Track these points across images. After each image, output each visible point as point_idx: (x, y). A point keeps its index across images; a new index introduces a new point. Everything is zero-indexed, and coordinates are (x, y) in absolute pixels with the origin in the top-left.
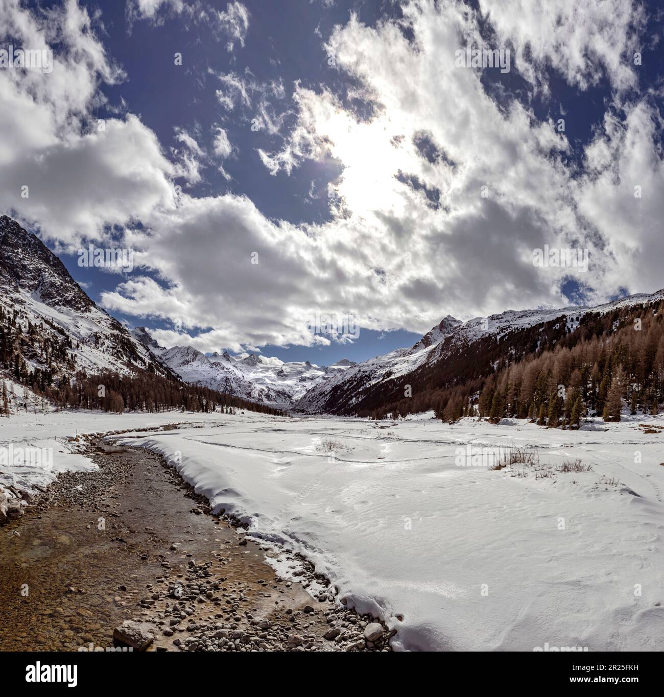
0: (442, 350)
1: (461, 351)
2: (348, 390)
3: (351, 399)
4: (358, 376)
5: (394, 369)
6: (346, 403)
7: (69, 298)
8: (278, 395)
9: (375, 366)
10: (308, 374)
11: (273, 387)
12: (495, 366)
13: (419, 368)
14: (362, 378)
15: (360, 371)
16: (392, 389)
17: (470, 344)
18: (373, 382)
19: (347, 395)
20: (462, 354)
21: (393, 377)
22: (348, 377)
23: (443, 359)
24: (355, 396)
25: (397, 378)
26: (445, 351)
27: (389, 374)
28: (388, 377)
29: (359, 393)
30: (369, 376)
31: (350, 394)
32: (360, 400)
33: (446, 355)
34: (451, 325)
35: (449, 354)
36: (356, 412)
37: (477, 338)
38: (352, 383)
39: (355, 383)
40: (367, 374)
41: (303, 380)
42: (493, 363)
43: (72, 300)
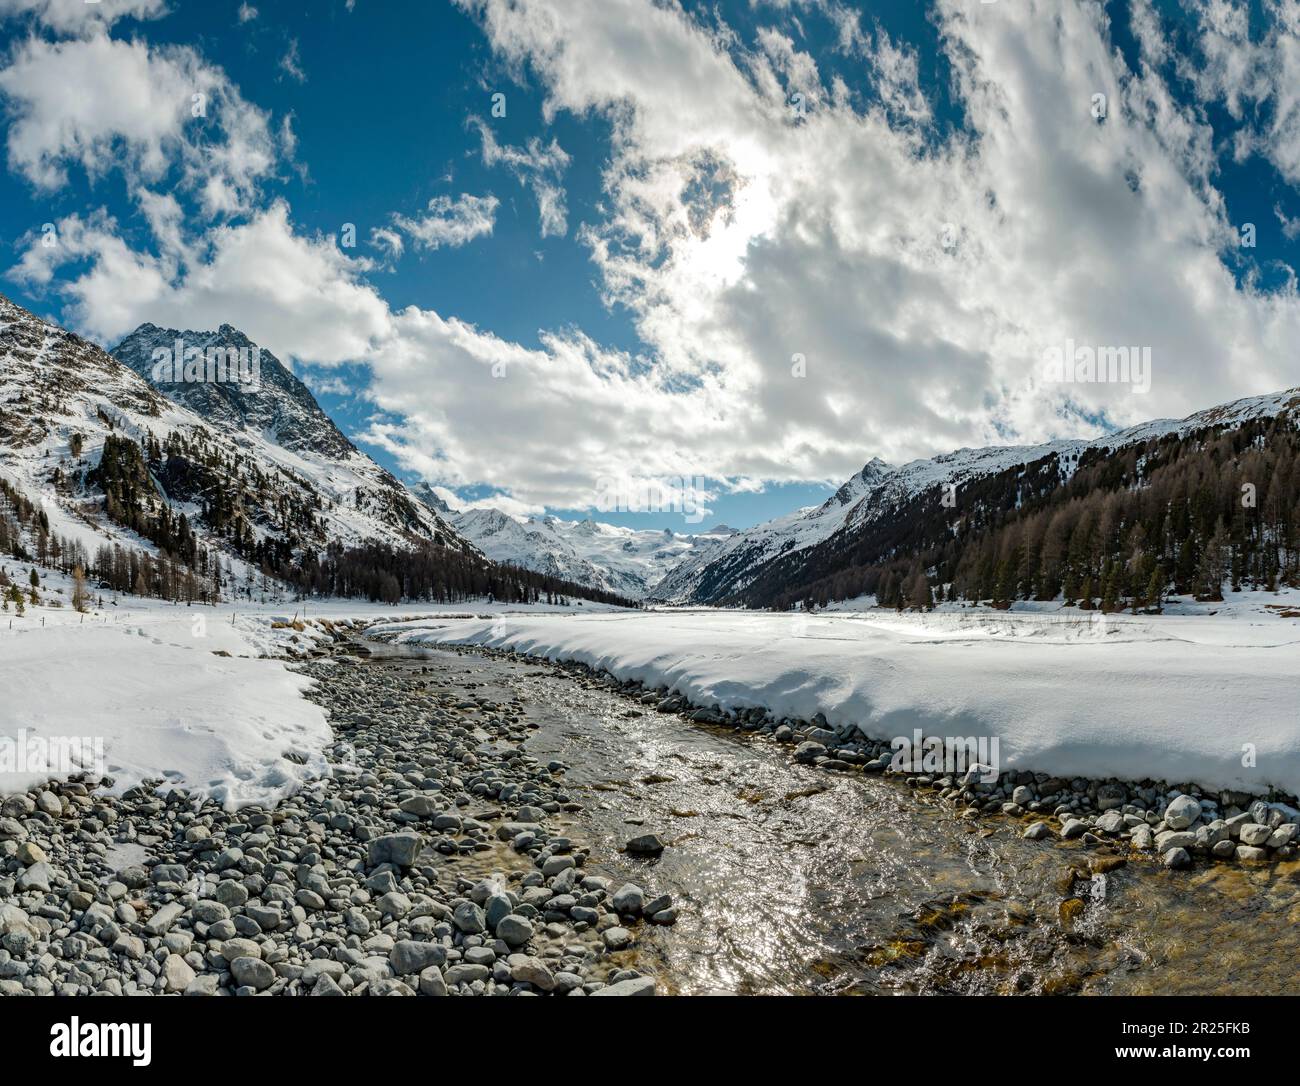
0: (869, 508)
1: (897, 509)
2: (729, 569)
3: (734, 582)
4: (745, 549)
5: (798, 537)
6: (728, 588)
7: (319, 440)
8: (625, 579)
9: (768, 533)
10: (668, 549)
11: (617, 568)
12: (955, 530)
13: (835, 535)
14: (750, 552)
15: (746, 541)
16: (797, 567)
17: (911, 497)
18: (768, 556)
19: (729, 578)
20: (900, 514)
21: (796, 548)
22: (729, 550)
23: (871, 522)
24: (741, 577)
25: (804, 550)
26: (873, 509)
27: (791, 544)
28: (789, 549)
29: (748, 574)
30: (760, 549)
31: (733, 575)
32: (748, 583)
33: (874, 515)
34: (879, 472)
35: (880, 513)
36: (744, 602)
37: (921, 489)
38: (736, 559)
39: (740, 559)
40: (757, 545)
41: (661, 556)
42: (951, 525)
43: (322, 442)
